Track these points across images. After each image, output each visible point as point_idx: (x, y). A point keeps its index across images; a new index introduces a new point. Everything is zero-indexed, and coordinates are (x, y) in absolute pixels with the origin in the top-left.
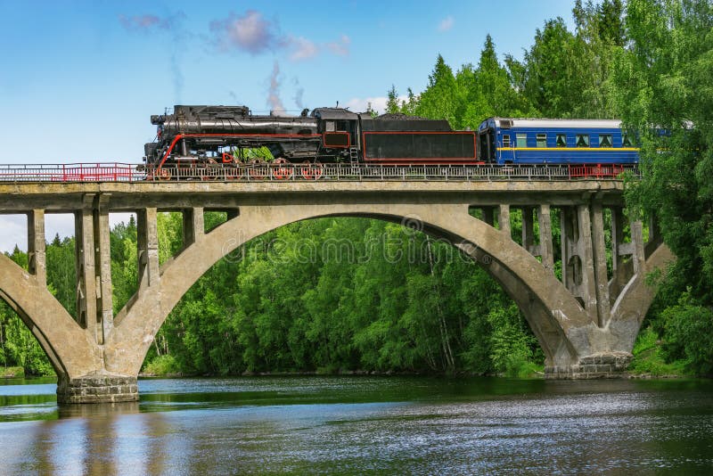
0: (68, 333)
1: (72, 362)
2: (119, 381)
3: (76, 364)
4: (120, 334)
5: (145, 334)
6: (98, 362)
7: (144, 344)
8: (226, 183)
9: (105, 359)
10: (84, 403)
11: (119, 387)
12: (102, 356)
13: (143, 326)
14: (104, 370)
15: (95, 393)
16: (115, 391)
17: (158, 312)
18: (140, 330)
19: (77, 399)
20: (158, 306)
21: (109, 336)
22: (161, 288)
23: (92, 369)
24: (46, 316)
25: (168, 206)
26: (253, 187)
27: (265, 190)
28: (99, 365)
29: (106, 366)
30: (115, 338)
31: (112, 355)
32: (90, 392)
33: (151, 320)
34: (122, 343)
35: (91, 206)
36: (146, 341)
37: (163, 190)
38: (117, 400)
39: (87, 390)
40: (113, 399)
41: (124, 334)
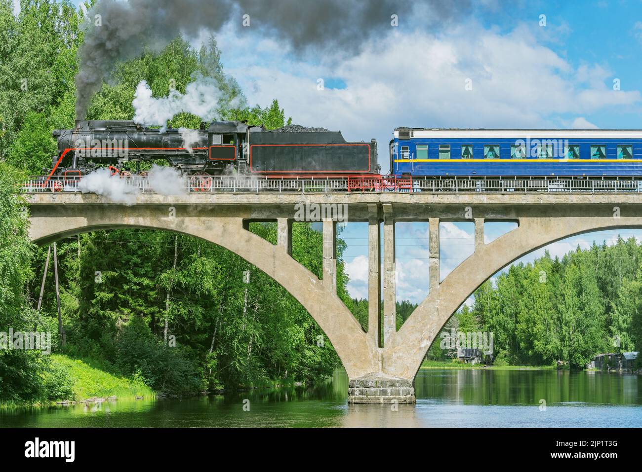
0: (350, 336)
1: (352, 363)
2: (388, 384)
3: (354, 366)
4: (399, 339)
5: (422, 339)
6: (376, 364)
7: (420, 349)
8: (503, 194)
9: (383, 361)
10: (357, 403)
11: (389, 390)
12: (380, 359)
13: (421, 331)
14: (381, 372)
15: (366, 394)
16: (384, 393)
17: (435, 318)
18: (418, 335)
19: (352, 399)
20: (436, 313)
21: (389, 340)
22: (439, 295)
23: (370, 371)
24: (330, 317)
25: (450, 216)
26: (529, 199)
27: (542, 202)
28: (377, 367)
29: (383, 368)
30: (393, 342)
31: (389, 358)
32: (362, 393)
33: (429, 326)
34: (399, 347)
35: (376, 216)
36: (423, 346)
37: (442, 201)
38: (386, 402)
39: (360, 391)
40: (382, 401)
41: (402, 339)
